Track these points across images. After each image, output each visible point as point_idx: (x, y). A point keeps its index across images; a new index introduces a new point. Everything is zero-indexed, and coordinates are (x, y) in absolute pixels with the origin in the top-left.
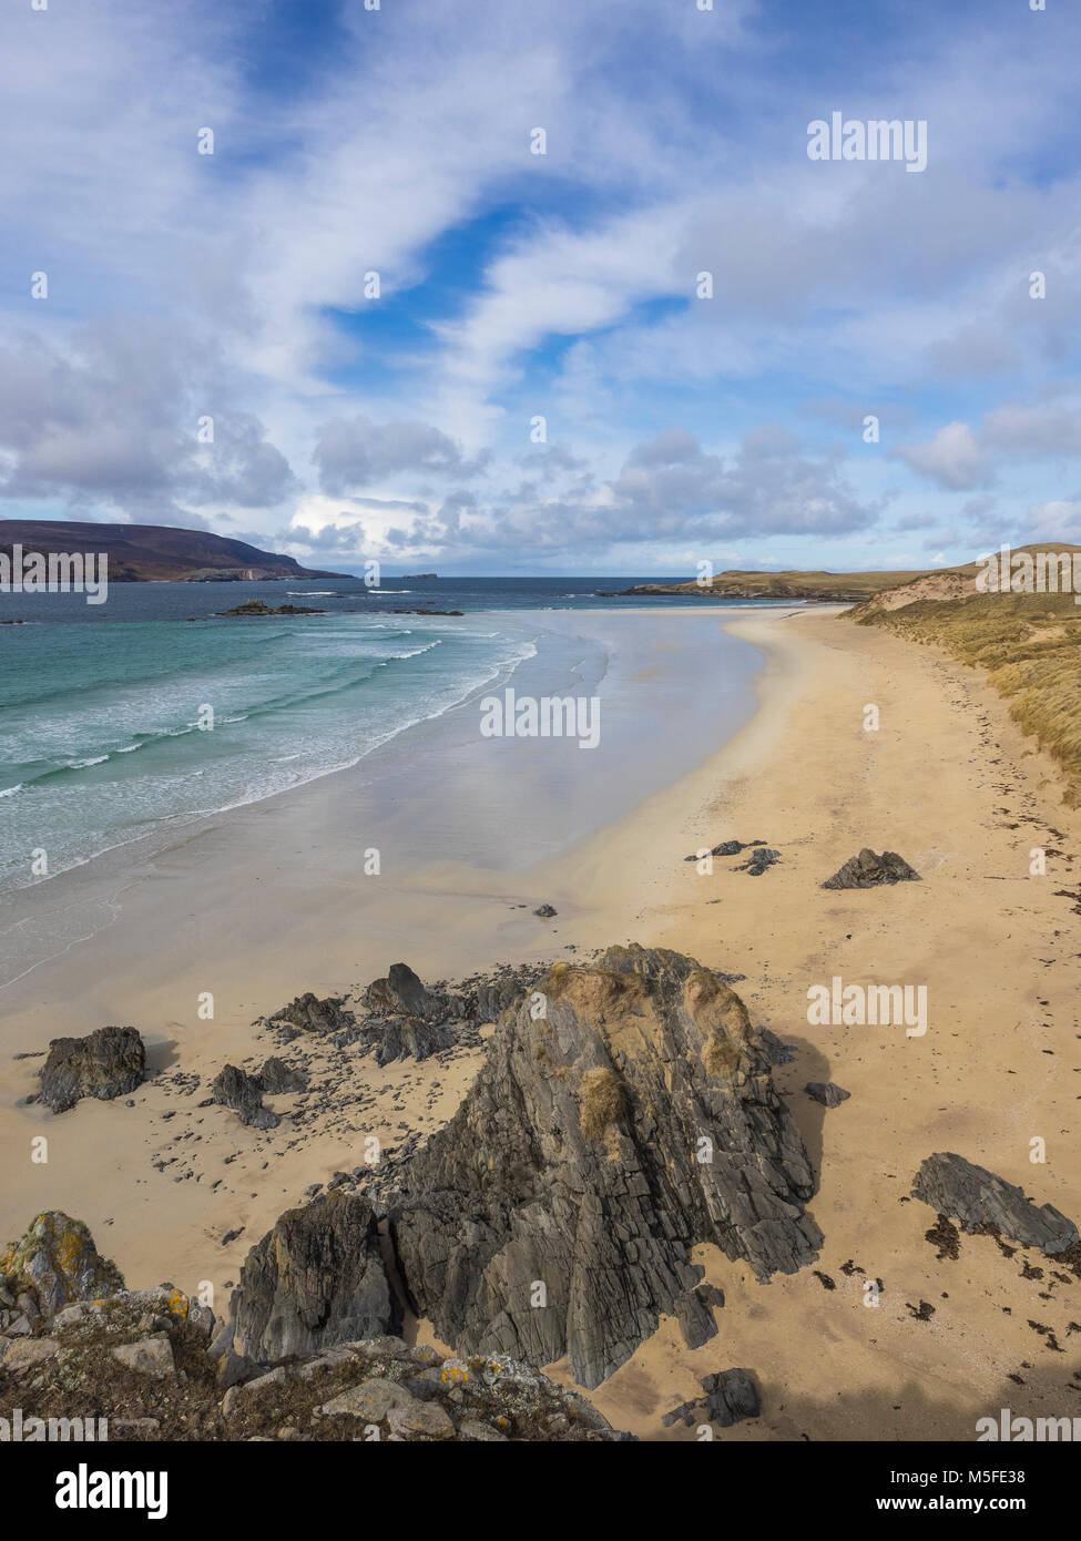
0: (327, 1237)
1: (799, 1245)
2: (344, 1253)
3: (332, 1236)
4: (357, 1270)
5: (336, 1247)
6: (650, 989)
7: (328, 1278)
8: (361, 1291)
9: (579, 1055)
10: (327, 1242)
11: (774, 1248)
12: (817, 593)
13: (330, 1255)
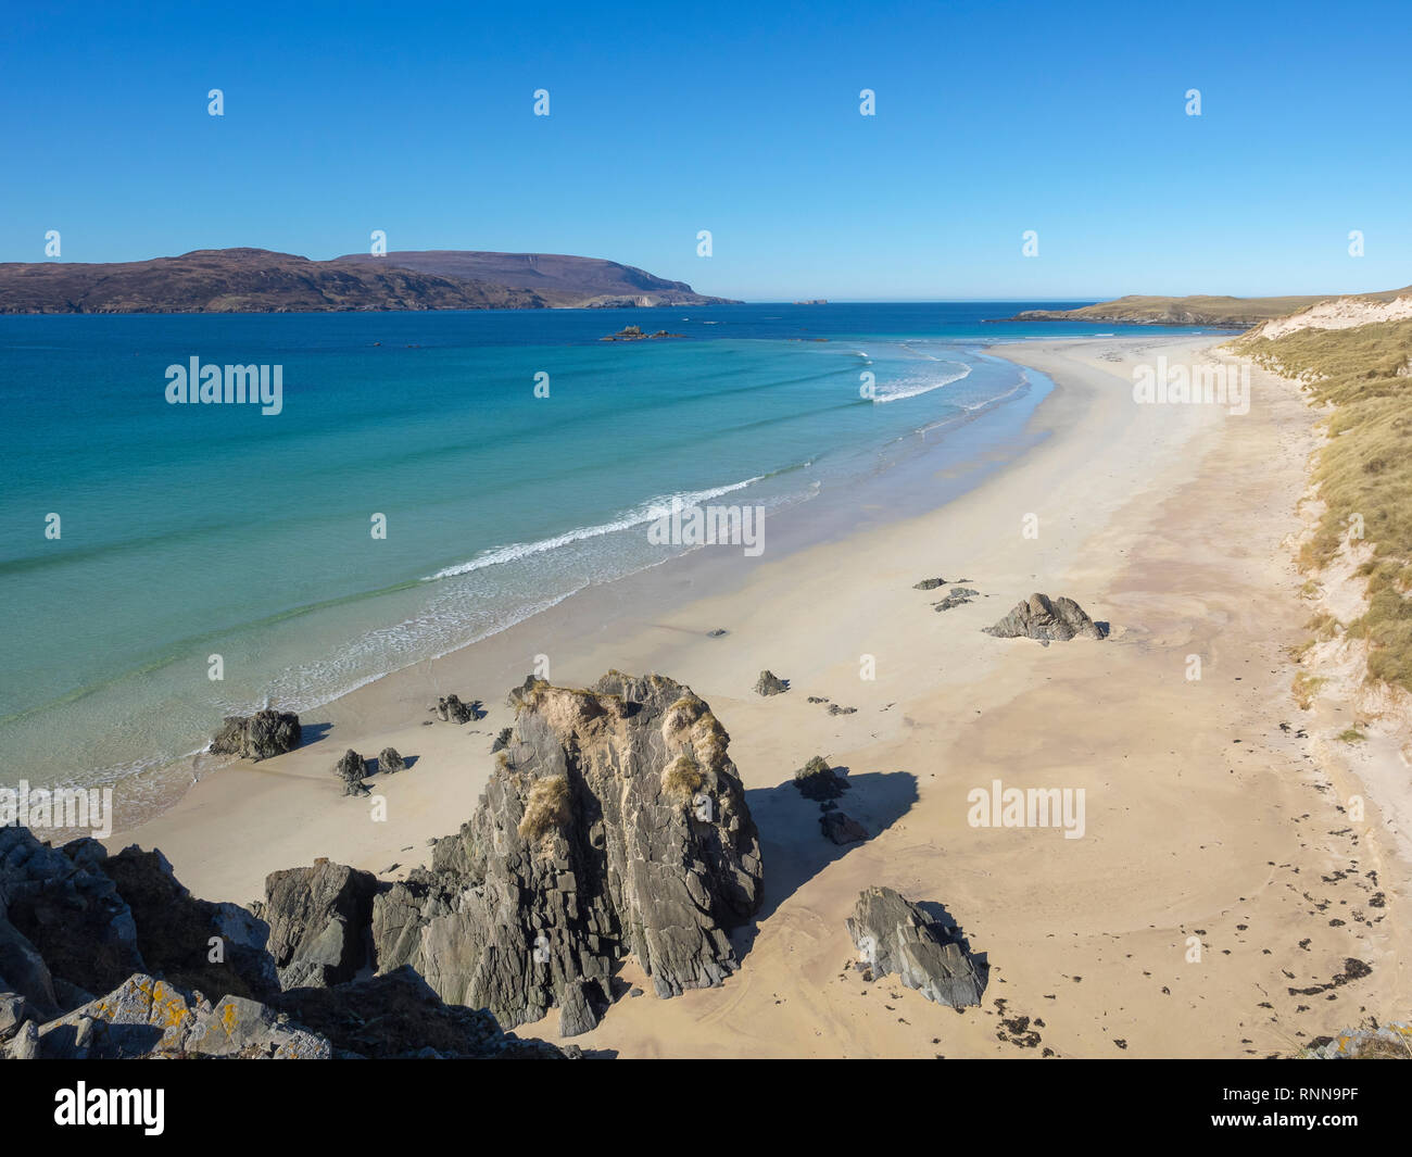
0: (304, 895)
1: (703, 951)
2: (314, 910)
3: (308, 896)
4: (320, 924)
5: (309, 904)
6: (631, 710)
7: (296, 929)
8: (319, 941)
9: (537, 765)
10: (303, 899)
11: (675, 952)
12: (1218, 320)
13: (302, 909)
